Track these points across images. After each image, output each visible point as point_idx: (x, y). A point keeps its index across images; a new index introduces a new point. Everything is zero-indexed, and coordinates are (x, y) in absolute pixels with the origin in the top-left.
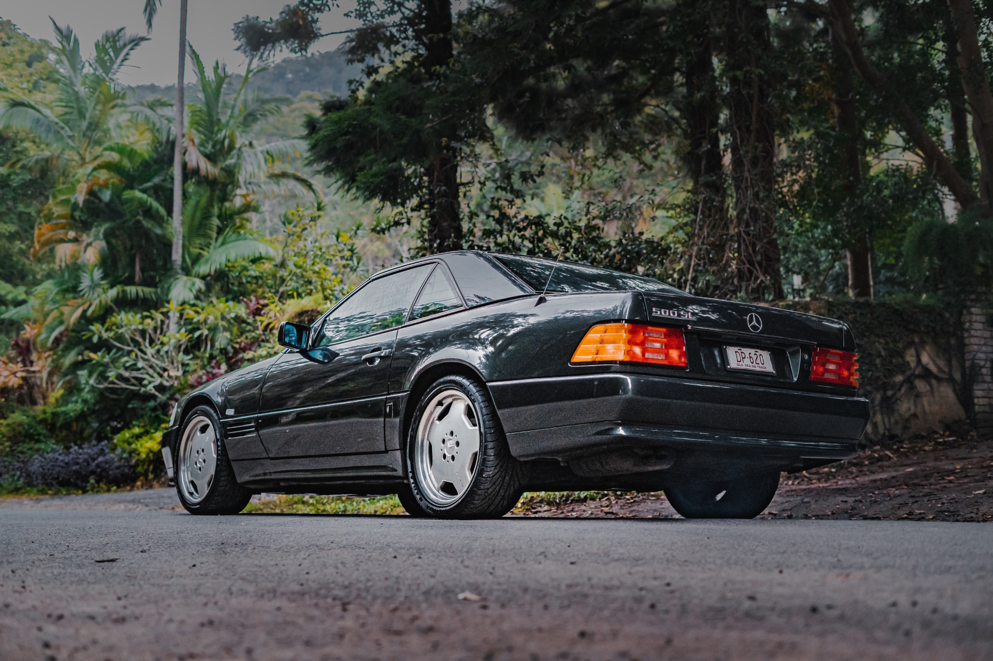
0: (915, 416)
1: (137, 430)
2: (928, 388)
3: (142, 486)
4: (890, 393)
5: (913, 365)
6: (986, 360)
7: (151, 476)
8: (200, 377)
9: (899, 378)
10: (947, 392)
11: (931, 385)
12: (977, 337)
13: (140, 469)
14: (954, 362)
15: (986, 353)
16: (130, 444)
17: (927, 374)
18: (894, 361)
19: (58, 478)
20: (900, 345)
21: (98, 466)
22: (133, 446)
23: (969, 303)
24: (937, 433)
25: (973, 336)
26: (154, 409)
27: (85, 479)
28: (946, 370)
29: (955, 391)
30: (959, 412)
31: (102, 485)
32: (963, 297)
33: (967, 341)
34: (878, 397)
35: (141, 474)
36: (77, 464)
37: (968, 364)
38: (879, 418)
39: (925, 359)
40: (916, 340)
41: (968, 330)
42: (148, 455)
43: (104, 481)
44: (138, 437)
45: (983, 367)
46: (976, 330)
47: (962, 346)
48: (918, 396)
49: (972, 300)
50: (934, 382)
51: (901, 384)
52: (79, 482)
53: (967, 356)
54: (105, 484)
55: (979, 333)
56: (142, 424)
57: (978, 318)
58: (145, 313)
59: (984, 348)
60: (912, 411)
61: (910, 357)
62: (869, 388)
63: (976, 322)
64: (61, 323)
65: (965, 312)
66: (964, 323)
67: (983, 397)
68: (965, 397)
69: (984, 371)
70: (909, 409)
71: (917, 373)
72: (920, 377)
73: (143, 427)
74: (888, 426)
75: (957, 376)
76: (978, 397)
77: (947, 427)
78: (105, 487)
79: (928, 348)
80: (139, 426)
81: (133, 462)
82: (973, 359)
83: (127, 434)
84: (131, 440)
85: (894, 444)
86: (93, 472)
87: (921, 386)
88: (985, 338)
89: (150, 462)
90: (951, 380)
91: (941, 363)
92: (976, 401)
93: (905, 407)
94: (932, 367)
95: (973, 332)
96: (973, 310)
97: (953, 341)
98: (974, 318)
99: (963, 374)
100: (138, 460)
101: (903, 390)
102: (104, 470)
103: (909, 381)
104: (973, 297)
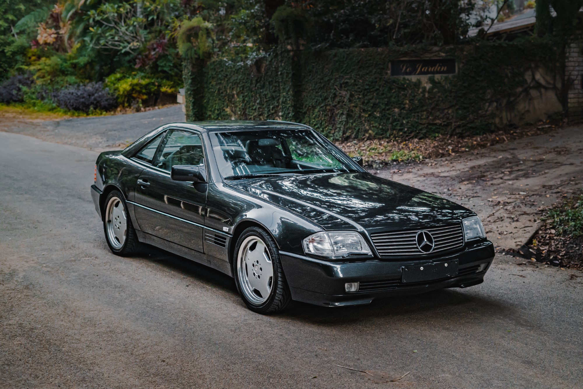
0: (528, 111)
1: (118, 75)
2: (538, 94)
3: (121, 111)
4: (512, 99)
5: (529, 81)
6: (577, 76)
7: (126, 105)
8: (153, 45)
9: (519, 89)
10: (552, 96)
11: (540, 92)
12: (573, 61)
13: (120, 100)
14: (558, 77)
15: (578, 71)
16: (114, 84)
17: (538, 86)
18: (517, 79)
19: (73, 105)
20: (522, 70)
21: (95, 99)
22: (116, 86)
23: (569, 41)
24: (541, 121)
25: (571, 61)
26: (129, 61)
27: (88, 107)
28: (552, 82)
29: (556, 95)
30: (558, 107)
31: (98, 110)
32: (566, 37)
33: (567, 64)
34: (505, 101)
35: (121, 103)
36: (84, 97)
37: (566, 78)
38: (504, 114)
39: (538, 77)
40: (533, 65)
41: (568, 58)
42: (124, 92)
43: (99, 108)
44: (119, 80)
45: (575, 80)
46: (573, 57)
47: (563, 67)
48: (531, 99)
49: (572, 39)
50: (543, 90)
51: (521, 93)
52: (84, 109)
53: (567, 73)
54: (99, 110)
55: (575, 59)
56: (122, 71)
57: (575, 50)
58: (120, 4)
59: (577, 68)
60: (527, 107)
61: (528, 77)
62: (499, 97)
63: (573, 52)
64: (73, 7)
65: (567, 47)
66: (566, 53)
67: (574, 98)
68: (563, 99)
69: (576, 82)
70: (525, 107)
71: (532, 85)
72: (534, 88)
73: (123, 73)
74: (509, 119)
75: (559, 85)
76: (570, 98)
77: (549, 117)
78: (99, 112)
79: (540, 70)
80: (120, 73)
81: (116, 95)
82: (570, 75)
83: (112, 78)
84: (115, 82)
85: (512, 130)
86: (92, 103)
87: (534, 93)
88: (579, 62)
89: (126, 96)
90: (555, 88)
91: (548, 78)
92: (569, 100)
93: (522, 106)
94: (542, 82)
95: (570, 59)
96: (572, 45)
97: (558, 64)
98: (572, 50)
99: (563, 84)
100: (119, 95)
101: (522, 96)
102: (98, 102)
103: (526, 91)
104: (572, 37)
